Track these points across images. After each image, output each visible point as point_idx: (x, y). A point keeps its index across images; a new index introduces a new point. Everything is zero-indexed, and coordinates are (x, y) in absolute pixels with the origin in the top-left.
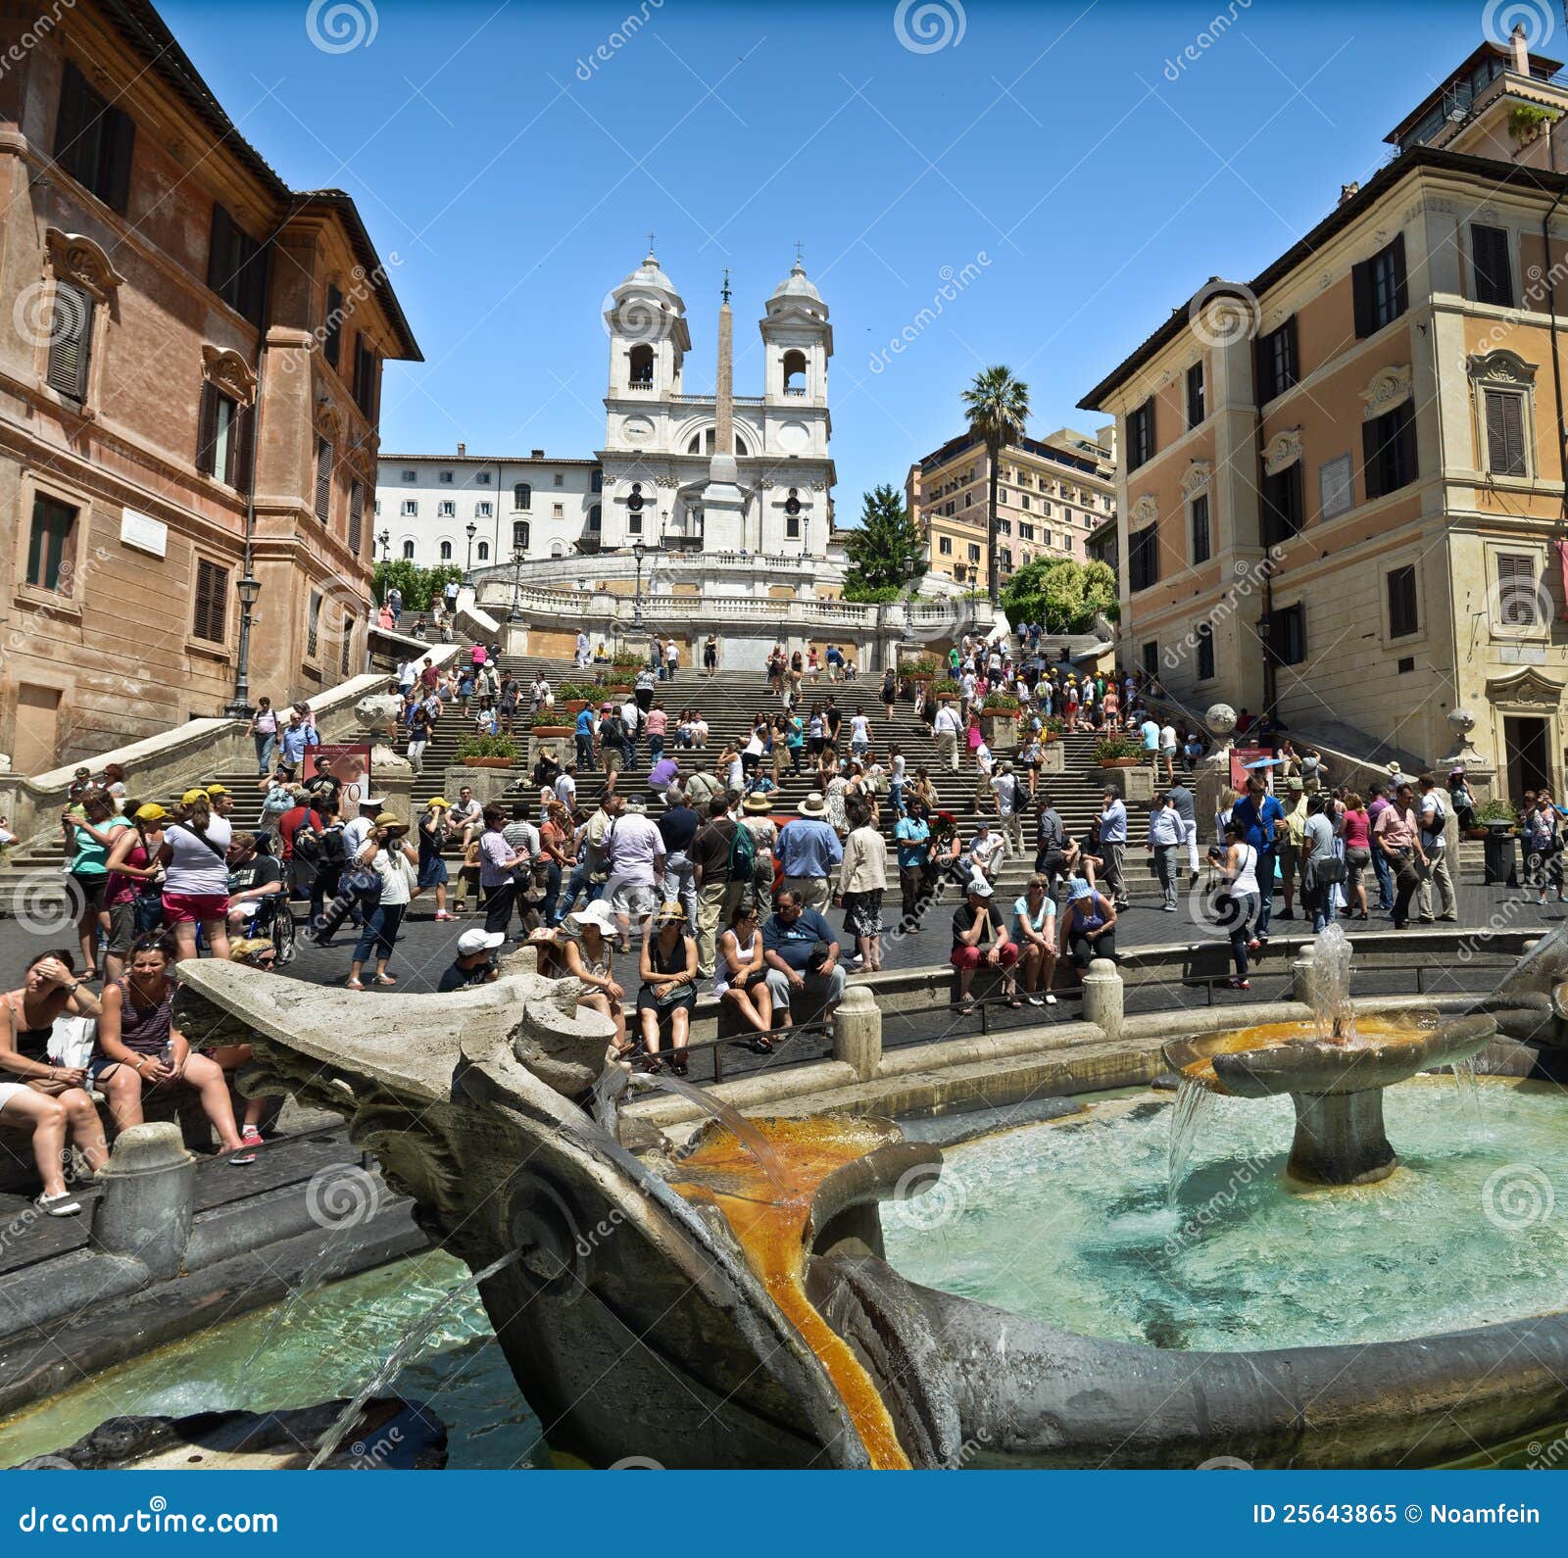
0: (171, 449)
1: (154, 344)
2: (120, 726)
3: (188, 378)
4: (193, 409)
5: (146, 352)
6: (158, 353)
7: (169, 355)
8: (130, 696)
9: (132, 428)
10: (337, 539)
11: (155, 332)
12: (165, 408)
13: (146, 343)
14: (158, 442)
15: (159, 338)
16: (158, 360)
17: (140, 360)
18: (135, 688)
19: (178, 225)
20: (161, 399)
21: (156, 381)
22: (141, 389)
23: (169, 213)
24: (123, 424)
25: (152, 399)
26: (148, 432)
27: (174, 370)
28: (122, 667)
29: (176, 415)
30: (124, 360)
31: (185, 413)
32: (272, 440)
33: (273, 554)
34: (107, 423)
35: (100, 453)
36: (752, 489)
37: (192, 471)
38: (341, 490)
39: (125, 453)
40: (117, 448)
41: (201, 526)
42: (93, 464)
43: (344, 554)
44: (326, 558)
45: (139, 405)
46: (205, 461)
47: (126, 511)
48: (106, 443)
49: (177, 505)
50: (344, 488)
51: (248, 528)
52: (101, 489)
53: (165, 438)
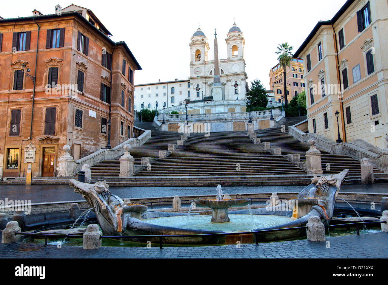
0: (96, 97)
1: (93, 78)
3: (99, 83)
4: (100, 89)
7: (96, 80)
10: (126, 110)
11: (93, 76)
12: (95, 90)
14: (94, 96)
16: (94, 81)
17: (91, 81)
20: (95, 88)
21: (94, 85)
22: (91, 87)
23: (95, 53)
24: (89, 94)
25: (93, 88)
26: (93, 95)
29: (97, 91)
31: (99, 90)
32: (113, 92)
33: (114, 115)
34: (86, 95)
35: (86, 101)
36: (226, 82)
37: (100, 101)
38: (127, 100)
39: (89, 99)
40: (88, 99)
41: (102, 111)
42: (84, 102)
43: (128, 113)
44: (124, 114)
45: (91, 90)
46: (102, 98)
47: (90, 110)
48: (86, 98)
49: (98, 108)
50: (127, 99)
51: (110, 110)
52: (86, 107)
53: (96, 95)
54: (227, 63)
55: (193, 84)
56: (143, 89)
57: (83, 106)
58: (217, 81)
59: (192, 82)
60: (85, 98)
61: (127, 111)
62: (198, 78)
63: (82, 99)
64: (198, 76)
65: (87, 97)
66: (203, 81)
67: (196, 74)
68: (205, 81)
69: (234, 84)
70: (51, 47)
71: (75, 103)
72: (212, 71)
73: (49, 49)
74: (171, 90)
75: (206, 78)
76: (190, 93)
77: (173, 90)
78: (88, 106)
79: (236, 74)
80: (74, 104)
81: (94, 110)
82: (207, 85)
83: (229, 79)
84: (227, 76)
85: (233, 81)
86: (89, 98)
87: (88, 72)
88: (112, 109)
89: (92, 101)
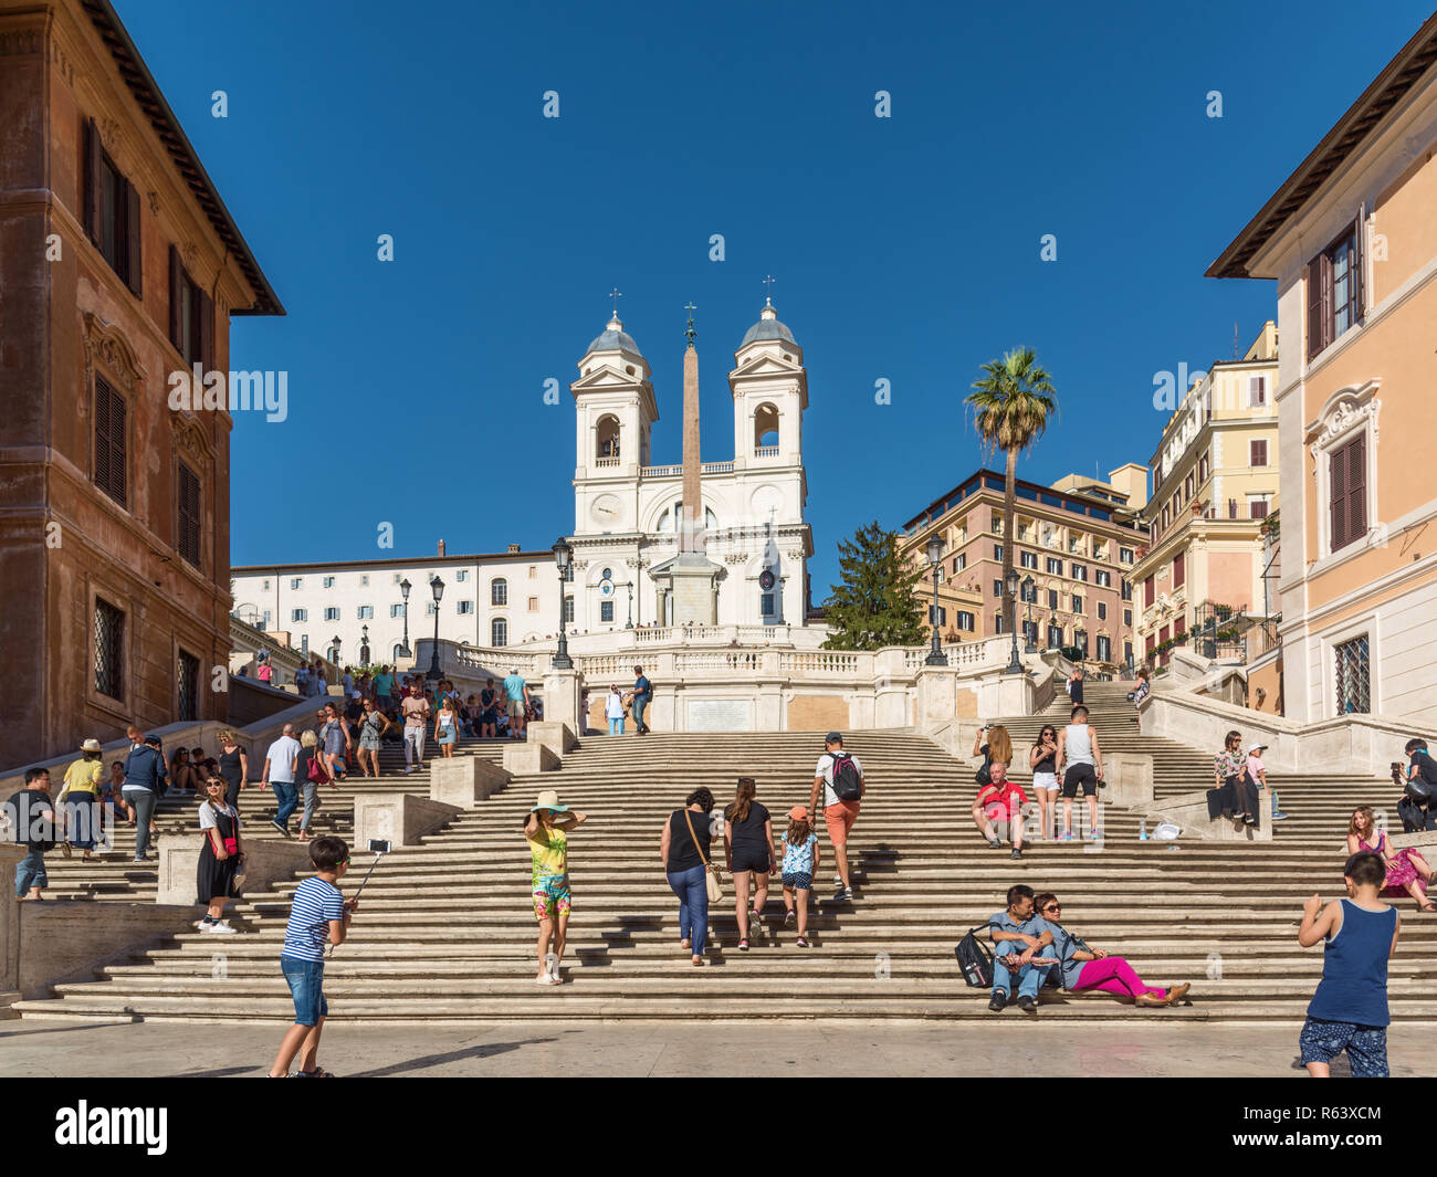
36: (725, 565)
54: (731, 481)
55: (586, 564)
56: (370, 581)
59: (584, 559)
62: (606, 541)
64: (606, 530)
66: (630, 556)
67: (600, 521)
68: (636, 557)
69: (758, 571)
72: (666, 513)
74: (494, 588)
75: (644, 542)
76: (572, 604)
77: (500, 587)
79: (769, 531)
82: (644, 573)
83: (738, 551)
84: (733, 535)
85: (753, 561)
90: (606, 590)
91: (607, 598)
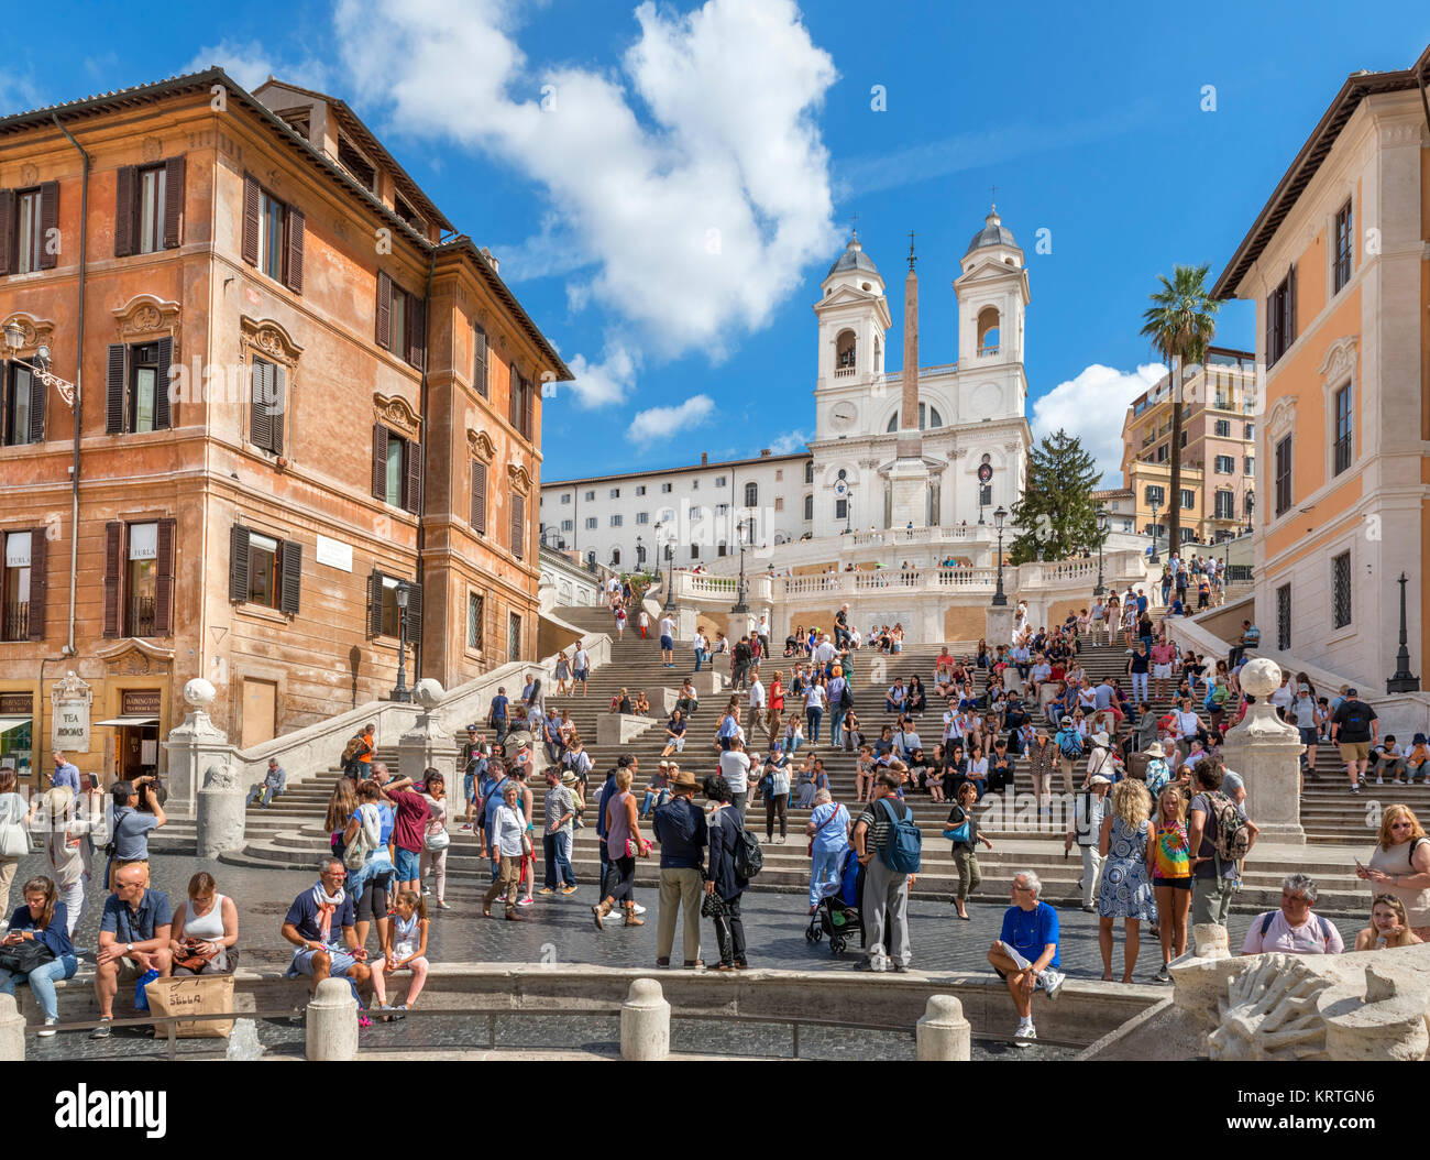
0: (353, 483)
1: (334, 398)
2: (324, 709)
3: (363, 423)
4: (369, 449)
5: (329, 406)
6: (338, 405)
7: (347, 406)
8: (329, 685)
9: (320, 470)
10: (497, 547)
11: (334, 388)
12: (345, 450)
13: (326, 398)
14: (341, 479)
15: (338, 393)
16: (338, 411)
17: (323, 412)
18: (334, 678)
19: (348, 295)
20: (343, 443)
21: (337, 429)
22: (325, 437)
23: (340, 284)
24: (315, 466)
25: (334, 444)
26: (332, 470)
27: (352, 417)
28: (321, 662)
29: (355, 455)
30: (310, 415)
31: (364, 453)
33: (436, 563)
34: (298, 468)
35: (296, 493)
37: (370, 500)
38: (500, 505)
39: (316, 491)
40: (309, 488)
41: (380, 545)
42: (289, 502)
43: (505, 560)
44: (490, 565)
45: (324, 450)
46: (379, 489)
47: (319, 537)
48: (300, 484)
49: (359, 530)
50: (504, 502)
51: (421, 544)
52: (298, 521)
53: (347, 475)
54: (953, 382)
56: (648, 490)
57: (286, 516)
58: (909, 451)
60: (292, 482)
61: (505, 552)
63: (279, 487)
65: (305, 481)
68: (867, 457)
69: (977, 464)
70: (136, 250)
71: (242, 500)
72: (896, 415)
73: (125, 259)
74: (747, 492)
75: (873, 442)
76: (812, 503)
77: (752, 491)
78: (310, 519)
79: (988, 426)
80: (238, 507)
81: (343, 537)
82: (874, 472)
83: (959, 446)
84: (952, 434)
85: (973, 456)
86: (314, 484)
87: (303, 367)
88: (427, 537)
89: (329, 496)
90: (841, 489)
91: (842, 496)
